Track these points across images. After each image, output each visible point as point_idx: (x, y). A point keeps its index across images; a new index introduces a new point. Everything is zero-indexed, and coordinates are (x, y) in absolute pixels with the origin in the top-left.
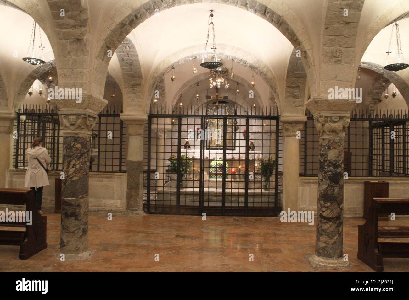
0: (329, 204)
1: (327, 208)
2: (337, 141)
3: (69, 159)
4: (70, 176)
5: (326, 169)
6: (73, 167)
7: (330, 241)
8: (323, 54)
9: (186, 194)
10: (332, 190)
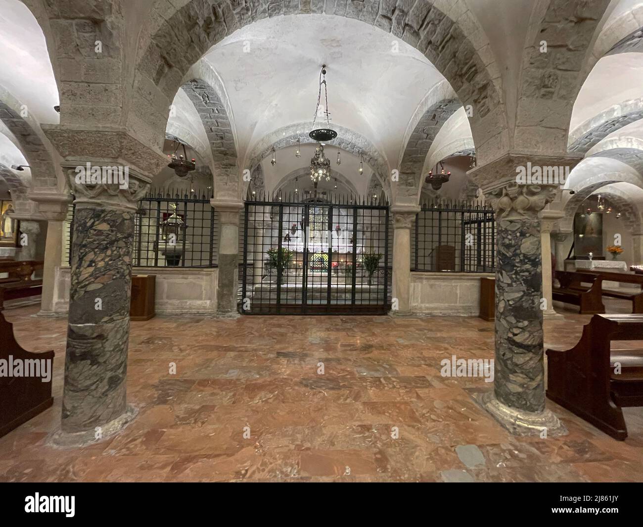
0: (526, 323)
1: (523, 329)
2: (535, 225)
3: (82, 251)
4: (82, 282)
5: (518, 267)
6: (90, 266)
7: (530, 383)
8: (527, 81)
9: (288, 290)
10: (530, 302)
